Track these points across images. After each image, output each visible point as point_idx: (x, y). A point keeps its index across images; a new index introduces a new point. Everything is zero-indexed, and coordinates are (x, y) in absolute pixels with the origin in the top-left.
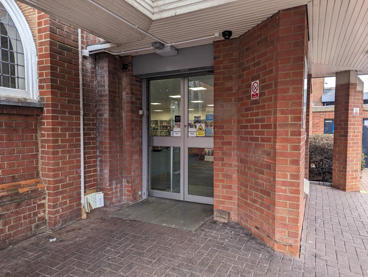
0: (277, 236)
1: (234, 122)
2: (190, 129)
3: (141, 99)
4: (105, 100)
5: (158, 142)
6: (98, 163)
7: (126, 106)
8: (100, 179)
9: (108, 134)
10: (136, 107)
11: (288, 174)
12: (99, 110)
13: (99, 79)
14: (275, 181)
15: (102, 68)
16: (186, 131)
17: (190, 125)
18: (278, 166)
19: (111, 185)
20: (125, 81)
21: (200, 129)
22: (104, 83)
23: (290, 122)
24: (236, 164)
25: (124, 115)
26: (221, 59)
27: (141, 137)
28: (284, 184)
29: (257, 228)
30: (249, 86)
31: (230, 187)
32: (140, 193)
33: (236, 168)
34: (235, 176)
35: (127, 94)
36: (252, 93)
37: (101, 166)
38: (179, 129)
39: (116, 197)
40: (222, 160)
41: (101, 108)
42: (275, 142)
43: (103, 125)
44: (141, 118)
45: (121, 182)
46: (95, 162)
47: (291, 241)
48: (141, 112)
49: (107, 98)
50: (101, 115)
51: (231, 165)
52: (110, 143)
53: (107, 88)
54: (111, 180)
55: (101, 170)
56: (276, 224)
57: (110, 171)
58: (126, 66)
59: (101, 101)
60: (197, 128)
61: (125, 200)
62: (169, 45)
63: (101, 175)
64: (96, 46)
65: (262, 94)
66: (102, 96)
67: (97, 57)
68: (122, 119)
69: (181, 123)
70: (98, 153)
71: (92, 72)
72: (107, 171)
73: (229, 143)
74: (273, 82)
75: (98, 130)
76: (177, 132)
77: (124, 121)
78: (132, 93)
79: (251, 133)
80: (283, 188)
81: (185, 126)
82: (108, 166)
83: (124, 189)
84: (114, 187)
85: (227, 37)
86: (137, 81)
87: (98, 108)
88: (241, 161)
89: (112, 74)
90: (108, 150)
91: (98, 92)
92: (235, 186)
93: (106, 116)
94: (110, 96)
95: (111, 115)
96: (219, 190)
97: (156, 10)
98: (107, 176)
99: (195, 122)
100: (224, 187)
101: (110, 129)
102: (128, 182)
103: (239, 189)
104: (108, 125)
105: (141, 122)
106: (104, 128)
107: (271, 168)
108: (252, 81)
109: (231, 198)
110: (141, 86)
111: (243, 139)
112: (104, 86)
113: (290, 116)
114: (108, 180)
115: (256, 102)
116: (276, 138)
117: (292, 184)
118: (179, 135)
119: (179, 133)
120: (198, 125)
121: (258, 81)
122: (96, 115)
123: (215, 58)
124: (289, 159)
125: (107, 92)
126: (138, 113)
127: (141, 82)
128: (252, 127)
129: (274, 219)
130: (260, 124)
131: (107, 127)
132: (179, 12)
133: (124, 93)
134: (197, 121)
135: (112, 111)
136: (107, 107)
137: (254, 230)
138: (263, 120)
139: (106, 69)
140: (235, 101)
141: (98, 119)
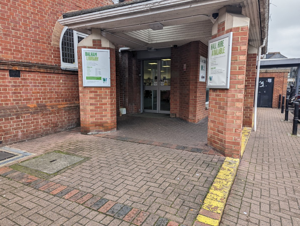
0: (190, 117)
1: (178, 79)
2: (161, 82)
3: (140, 69)
4: (126, 70)
5: (147, 88)
6: (123, 96)
7: (134, 72)
8: (124, 103)
9: (128, 84)
10: (138, 72)
11: (193, 96)
12: (123, 74)
13: (124, 61)
14: (189, 99)
15: (125, 56)
16: (160, 83)
17: (161, 81)
18: (190, 94)
19: (129, 105)
20: (134, 61)
21: (166, 82)
22: (126, 63)
23: (194, 79)
24: (179, 95)
25: (133, 76)
26: (174, 54)
27: (140, 86)
28: (192, 99)
29: (184, 117)
30: (183, 66)
31: (176, 104)
32: (140, 110)
33: (179, 97)
34: (178, 100)
35: (135, 67)
36: (184, 68)
37: (124, 97)
38: (156, 82)
39: (131, 111)
40: (174, 94)
41: (124, 73)
42: (190, 86)
43: (126, 80)
44: (140, 77)
45: (132, 105)
46: (122, 96)
47: (194, 118)
48: (140, 75)
49: (127, 69)
50: (125, 76)
51: (177, 96)
52: (128, 88)
53: (127, 65)
54: (129, 103)
55: (125, 99)
56: (190, 113)
57: (129, 100)
58: (135, 55)
59: (125, 70)
60: (165, 82)
61: (134, 112)
62: (153, 48)
63: (125, 101)
64: (124, 48)
65: (187, 69)
66: (125, 68)
67: (123, 52)
68: (132, 78)
69: (158, 80)
70: (123, 92)
71: (121, 58)
72: (127, 100)
73: (176, 87)
74: (190, 65)
75: (123, 83)
76: (155, 84)
77: (133, 79)
78: (137, 67)
79: (183, 83)
80: (192, 101)
81: (159, 81)
82: (128, 98)
83: (133, 108)
84: (130, 106)
85: (175, 47)
86: (139, 61)
87: (123, 73)
88: (181, 94)
89: (129, 59)
90: (128, 91)
91: (123, 67)
92: (178, 104)
93: (127, 76)
94: (128, 68)
95: (129, 76)
96: (172, 106)
97: (150, 40)
98: (127, 102)
99: (163, 79)
100: (174, 104)
101: (128, 82)
102: (135, 105)
103: (180, 105)
104: (128, 80)
105: (140, 79)
106: (126, 82)
107: (188, 94)
108: (184, 64)
109: (177, 109)
110: (140, 64)
111: (181, 85)
112: (126, 64)
113: (194, 77)
114: (128, 103)
115: (185, 72)
116: (190, 84)
117: (194, 100)
118: (157, 85)
119: (157, 84)
120: (165, 81)
121: (186, 64)
122: (122, 76)
123: (171, 54)
124: (194, 91)
125: (127, 67)
126: (139, 75)
127: (140, 61)
128: (184, 81)
129: (189, 112)
130: (186, 80)
131: (127, 81)
132: (158, 42)
133: (133, 67)
134: (165, 78)
135: (129, 74)
136: (127, 73)
137: (184, 118)
138: (187, 78)
139: (127, 57)
140: (178, 71)
141: (123, 78)
